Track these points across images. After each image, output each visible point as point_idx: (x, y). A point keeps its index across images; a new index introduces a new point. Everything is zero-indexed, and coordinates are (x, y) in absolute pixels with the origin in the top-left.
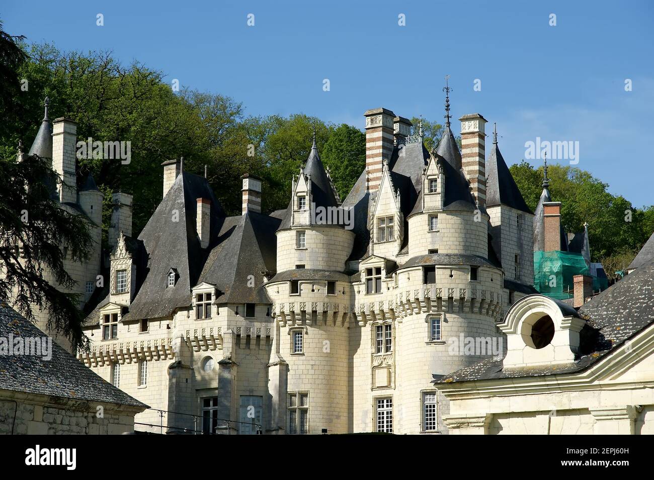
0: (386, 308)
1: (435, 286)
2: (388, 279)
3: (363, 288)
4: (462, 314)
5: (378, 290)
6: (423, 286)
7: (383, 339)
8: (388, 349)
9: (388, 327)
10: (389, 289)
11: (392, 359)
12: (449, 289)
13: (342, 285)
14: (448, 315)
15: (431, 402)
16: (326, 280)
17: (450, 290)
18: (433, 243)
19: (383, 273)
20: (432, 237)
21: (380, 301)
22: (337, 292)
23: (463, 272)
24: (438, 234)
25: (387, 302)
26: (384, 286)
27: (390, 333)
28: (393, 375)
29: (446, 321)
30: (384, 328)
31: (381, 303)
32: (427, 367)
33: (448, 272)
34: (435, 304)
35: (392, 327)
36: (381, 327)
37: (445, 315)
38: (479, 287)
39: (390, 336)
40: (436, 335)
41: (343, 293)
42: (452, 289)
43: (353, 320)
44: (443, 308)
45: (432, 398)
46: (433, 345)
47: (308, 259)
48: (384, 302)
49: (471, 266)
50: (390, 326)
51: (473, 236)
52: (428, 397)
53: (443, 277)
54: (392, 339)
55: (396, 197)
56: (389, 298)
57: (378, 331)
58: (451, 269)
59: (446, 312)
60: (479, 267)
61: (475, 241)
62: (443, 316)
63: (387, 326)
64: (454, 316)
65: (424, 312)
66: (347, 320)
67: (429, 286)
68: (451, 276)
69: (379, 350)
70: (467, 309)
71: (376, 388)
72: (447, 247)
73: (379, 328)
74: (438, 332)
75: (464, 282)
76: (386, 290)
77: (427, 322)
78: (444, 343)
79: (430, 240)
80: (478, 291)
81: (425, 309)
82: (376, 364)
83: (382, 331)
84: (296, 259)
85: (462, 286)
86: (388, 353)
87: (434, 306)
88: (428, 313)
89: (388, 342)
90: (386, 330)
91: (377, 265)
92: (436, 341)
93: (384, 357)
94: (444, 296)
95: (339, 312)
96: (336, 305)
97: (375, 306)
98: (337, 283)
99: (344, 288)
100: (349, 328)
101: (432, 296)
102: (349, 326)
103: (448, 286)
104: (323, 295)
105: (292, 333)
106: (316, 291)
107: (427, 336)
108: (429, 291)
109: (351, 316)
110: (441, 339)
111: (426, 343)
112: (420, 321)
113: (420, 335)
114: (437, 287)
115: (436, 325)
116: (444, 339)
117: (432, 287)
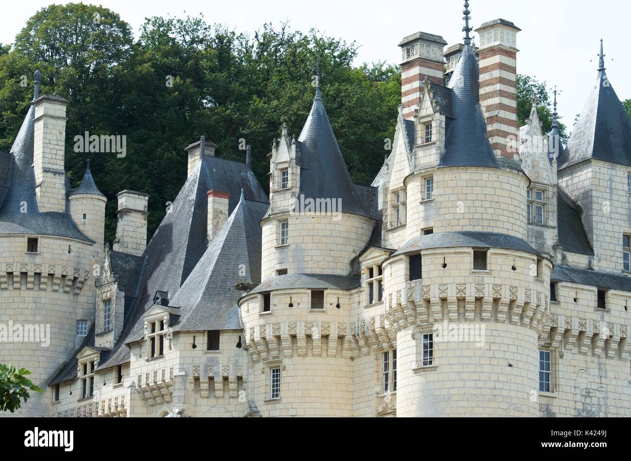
0: (387, 324)
1: (420, 283)
3: (364, 296)
5: (380, 298)
6: (407, 284)
7: (390, 371)
8: (396, 386)
12: (440, 285)
13: (335, 294)
16: (308, 289)
17: (442, 288)
18: (426, 219)
20: (426, 210)
21: (380, 313)
23: (462, 257)
24: (432, 204)
30: (390, 355)
31: (383, 316)
33: (439, 259)
34: (423, 309)
36: (388, 353)
38: (488, 280)
39: (396, 367)
40: (428, 358)
41: (338, 306)
42: (446, 285)
43: (354, 345)
44: (435, 315)
46: (425, 372)
47: (290, 259)
48: (386, 316)
49: (473, 248)
50: (396, 350)
51: (485, 204)
53: (433, 268)
57: (385, 359)
58: (445, 255)
59: (440, 321)
60: (488, 248)
61: (491, 211)
63: (392, 352)
65: (411, 324)
66: (346, 345)
67: (413, 283)
68: (444, 266)
70: (470, 315)
72: (445, 224)
73: (386, 354)
74: (432, 353)
75: (463, 273)
77: (414, 338)
78: (436, 368)
79: (422, 214)
80: (486, 286)
81: (412, 319)
82: (381, 409)
83: (389, 358)
84: (276, 262)
85: (461, 280)
86: (395, 391)
87: (421, 314)
88: (415, 326)
91: (378, 261)
92: (428, 366)
93: (391, 398)
94: (434, 296)
95: (330, 336)
96: (326, 326)
97: (376, 322)
98: (326, 292)
99: (338, 298)
100: (352, 359)
101: (416, 299)
102: (352, 355)
103: (438, 281)
104: (305, 312)
105: (268, 370)
106: (295, 305)
107: (415, 360)
108: (412, 291)
109: (351, 339)
110: (433, 364)
111: (413, 370)
112: (407, 338)
113: (408, 359)
114: (424, 284)
115: (428, 341)
116: (437, 363)
117: (417, 284)
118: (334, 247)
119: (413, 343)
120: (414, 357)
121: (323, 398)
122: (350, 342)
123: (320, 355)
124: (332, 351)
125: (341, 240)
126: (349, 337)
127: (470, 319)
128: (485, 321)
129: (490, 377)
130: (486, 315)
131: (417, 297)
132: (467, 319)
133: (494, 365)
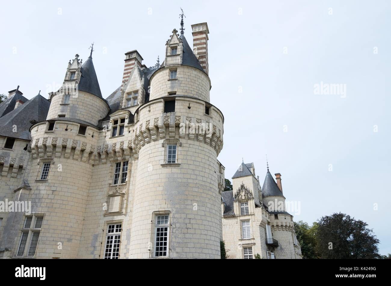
0: (125, 146)
1: (174, 114)
2: (130, 125)
3: (109, 134)
5: (121, 134)
6: (163, 114)
7: (121, 173)
8: (123, 181)
9: (126, 163)
10: (130, 132)
11: (126, 189)
12: (187, 118)
13: (92, 130)
14: (184, 141)
15: (163, 225)
16: (79, 123)
18: (172, 87)
19: (127, 121)
20: (172, 84)
21: (121, 141)
22: (86, 134)
23: (199, 106)
24: (176, 81)
25: (127, 142)
26: (125, 130)
27: (127, 168)
28: (125, 202)
29: (182, 146)
30: (122, 164)
31: (122, 143)
32: (161, 188)
33: (186, 104)
34: (174, 129)
35: (129, 162)
36: (120, 163)
38: (211, 121)
39: (127, 170)
41: (92, 136)
42: (190, 118)
43: (97, 158)
45: (165, 220)
46: (168, 167)
47: (69, 111)
48: (125, 142)
49: (205, 102)
50: (127, 162)
53: (182, 107)
54: (128, 172)
55: (141, 79)
56: (130, 139)
57: (117, 167)
58: (190, 102)
60: (212, 105)
62: (179, 142)
63: (124, 163)
64: (189, 142)
65: (162, 138)
66: (93, 157)
67: (169, 114)
68: (189, 108)
69: (116, 182)
71: (108, 214)
72: (184, 91)
73: (118, 165)
74: (174, 157)
75: (201, 114)
76: (127, 133)
77: (163, 146)
78: (179, 165)
79: (170, 85)
81: (163, 135)
82: (111, 193)
83: (120, 166)
84: (59, 111)
85: (199, 117)
86: (124, 184)
87: (171, 132)
88: (165, 139)
89: (125, 175)
90: (124, 165)
91: (122, 116)
92: (171, 163)
93: (119, 187)
94: (183, 122)
95: (86, 150)
96: (85, 144)
97: (117, 145)
98: (88, 127)
99: (93, 133)
100: (93, 165)
101: (170, 122)
102: (93, 164)
103: (186, 115)
104: (74, 135)
105: (42, 164)
106: (69, 130)
107: (163, 159)
108: (168, 118)
109: (96, 154)
110: (176, 162)
111: (161, 165)
112: (157, 146)
113: (157, 158)
114: (176, 115)
115: (172, 150)
116: (180, 162)
117: (172, 115)
118: (93, 111)
119: (163, 149)
120: (163, 157)
121: (74, 183)
122: (95, 156)
123: (77, 160)
124: (84, 159)
125: (96, 110)
126: (95, 153)
127: (200, 140)
128: (206, 144)
129: (209, 176)
130: (208, 140)
131: (172, 122)
132: (198, 140)
133: (210, 170)
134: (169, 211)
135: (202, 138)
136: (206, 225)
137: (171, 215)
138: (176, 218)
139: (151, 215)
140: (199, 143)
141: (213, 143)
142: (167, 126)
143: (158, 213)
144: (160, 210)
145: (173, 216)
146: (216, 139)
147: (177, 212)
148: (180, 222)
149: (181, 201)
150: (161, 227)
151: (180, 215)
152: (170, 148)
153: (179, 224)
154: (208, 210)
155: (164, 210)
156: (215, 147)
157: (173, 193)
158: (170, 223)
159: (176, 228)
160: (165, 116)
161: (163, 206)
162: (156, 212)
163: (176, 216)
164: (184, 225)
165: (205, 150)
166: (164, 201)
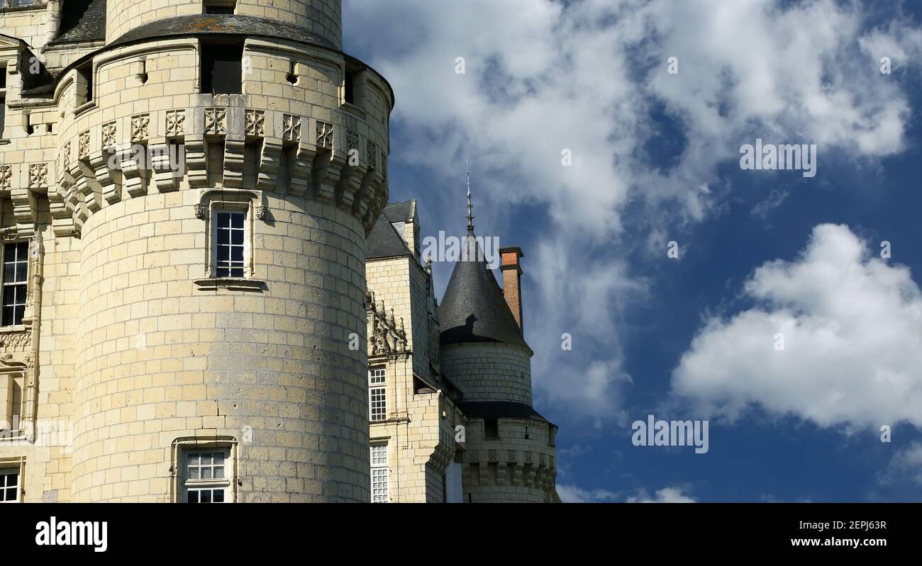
1: (242, 102)
4: (311, 203)
6: (201, 100)
11: (28, 347)
12: (286, 116)
14: (273, 202)
15: (211, 480)
17: (290, 123)
23: (325, 72)
28: (28, 395)
29: (267, 218)
32: (200, 363)
33: (282, 64)
34: (238, 158)
37: (265, 201)
38: (363, 128)
40: (230, 262)
42: (296, 118)
44: (260, 175)
45: (212, 466)
46: (223, 291)
49: (346, 58)
52: (198, 463)
53: (268, 76)
54: (31, 284)
58: (294, 58)
59: (269, 190)
62: (258, 203)
64: (289, 205)
65: (194, 185)
67: (221, 99)
68: (292, 78)
70: (328, 190)
74: (238, 254)
75: (328, 102)
77: (200, 217)
78: (259, 286)
80: (360, 137)
81: (201, 174)
85: (325, 116)
87: (231, 167)
88: (206, 190)
92: (230, 278)
94: (272, 134)
101: (230, 133)
103: (284, 107)
107: (203, 261)
108: (219, 116)
110: (247, 276)
111: (198, 283)
112: (176, 213)
113: (176, 258)
114: (249, 106)
115: (230, 228)
116: (260, 275)
117: (233, 104)
119: (203, 223)
120: (200, 256)
127: (326, 197)
128: (342, 209)
129: (348, 322)
130: (348, 196)
131: (232, 130)
132: (320, 196)
133: (352, 299)
134: (231, 438)
135: (332, 189)
136: (341, 483)
137: (235, 451)
138: (252, 460)
139: (169, 451)
140: (319, 206)
141: (362, 204)
142: (214, 144)
143: (192, 442)
144: (200, 433)
145: (244, 453)
146: (371, 191)
147: (257, 442)
148: (266, 472)
149: (267, 408)
150: (202, 489)
151: (265, 450)
152: (222, 220)
153: (263, 480)
154: (346, 433)
155: (212, 433)
156: (365, 219)
157: (242, 378)
158: (235, 477)
159: (253, 491)
160: (208, 105)
161: (208, 422)
162: (185, 439)
163: (254, 453)
164: (279, 482)
165: (338, 230)
166: (214, 405)
